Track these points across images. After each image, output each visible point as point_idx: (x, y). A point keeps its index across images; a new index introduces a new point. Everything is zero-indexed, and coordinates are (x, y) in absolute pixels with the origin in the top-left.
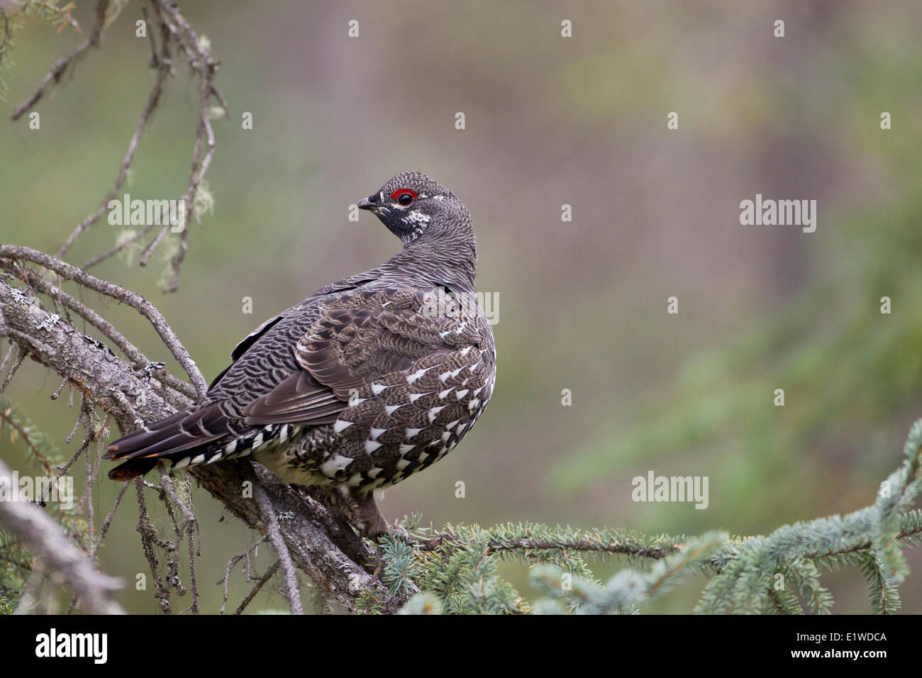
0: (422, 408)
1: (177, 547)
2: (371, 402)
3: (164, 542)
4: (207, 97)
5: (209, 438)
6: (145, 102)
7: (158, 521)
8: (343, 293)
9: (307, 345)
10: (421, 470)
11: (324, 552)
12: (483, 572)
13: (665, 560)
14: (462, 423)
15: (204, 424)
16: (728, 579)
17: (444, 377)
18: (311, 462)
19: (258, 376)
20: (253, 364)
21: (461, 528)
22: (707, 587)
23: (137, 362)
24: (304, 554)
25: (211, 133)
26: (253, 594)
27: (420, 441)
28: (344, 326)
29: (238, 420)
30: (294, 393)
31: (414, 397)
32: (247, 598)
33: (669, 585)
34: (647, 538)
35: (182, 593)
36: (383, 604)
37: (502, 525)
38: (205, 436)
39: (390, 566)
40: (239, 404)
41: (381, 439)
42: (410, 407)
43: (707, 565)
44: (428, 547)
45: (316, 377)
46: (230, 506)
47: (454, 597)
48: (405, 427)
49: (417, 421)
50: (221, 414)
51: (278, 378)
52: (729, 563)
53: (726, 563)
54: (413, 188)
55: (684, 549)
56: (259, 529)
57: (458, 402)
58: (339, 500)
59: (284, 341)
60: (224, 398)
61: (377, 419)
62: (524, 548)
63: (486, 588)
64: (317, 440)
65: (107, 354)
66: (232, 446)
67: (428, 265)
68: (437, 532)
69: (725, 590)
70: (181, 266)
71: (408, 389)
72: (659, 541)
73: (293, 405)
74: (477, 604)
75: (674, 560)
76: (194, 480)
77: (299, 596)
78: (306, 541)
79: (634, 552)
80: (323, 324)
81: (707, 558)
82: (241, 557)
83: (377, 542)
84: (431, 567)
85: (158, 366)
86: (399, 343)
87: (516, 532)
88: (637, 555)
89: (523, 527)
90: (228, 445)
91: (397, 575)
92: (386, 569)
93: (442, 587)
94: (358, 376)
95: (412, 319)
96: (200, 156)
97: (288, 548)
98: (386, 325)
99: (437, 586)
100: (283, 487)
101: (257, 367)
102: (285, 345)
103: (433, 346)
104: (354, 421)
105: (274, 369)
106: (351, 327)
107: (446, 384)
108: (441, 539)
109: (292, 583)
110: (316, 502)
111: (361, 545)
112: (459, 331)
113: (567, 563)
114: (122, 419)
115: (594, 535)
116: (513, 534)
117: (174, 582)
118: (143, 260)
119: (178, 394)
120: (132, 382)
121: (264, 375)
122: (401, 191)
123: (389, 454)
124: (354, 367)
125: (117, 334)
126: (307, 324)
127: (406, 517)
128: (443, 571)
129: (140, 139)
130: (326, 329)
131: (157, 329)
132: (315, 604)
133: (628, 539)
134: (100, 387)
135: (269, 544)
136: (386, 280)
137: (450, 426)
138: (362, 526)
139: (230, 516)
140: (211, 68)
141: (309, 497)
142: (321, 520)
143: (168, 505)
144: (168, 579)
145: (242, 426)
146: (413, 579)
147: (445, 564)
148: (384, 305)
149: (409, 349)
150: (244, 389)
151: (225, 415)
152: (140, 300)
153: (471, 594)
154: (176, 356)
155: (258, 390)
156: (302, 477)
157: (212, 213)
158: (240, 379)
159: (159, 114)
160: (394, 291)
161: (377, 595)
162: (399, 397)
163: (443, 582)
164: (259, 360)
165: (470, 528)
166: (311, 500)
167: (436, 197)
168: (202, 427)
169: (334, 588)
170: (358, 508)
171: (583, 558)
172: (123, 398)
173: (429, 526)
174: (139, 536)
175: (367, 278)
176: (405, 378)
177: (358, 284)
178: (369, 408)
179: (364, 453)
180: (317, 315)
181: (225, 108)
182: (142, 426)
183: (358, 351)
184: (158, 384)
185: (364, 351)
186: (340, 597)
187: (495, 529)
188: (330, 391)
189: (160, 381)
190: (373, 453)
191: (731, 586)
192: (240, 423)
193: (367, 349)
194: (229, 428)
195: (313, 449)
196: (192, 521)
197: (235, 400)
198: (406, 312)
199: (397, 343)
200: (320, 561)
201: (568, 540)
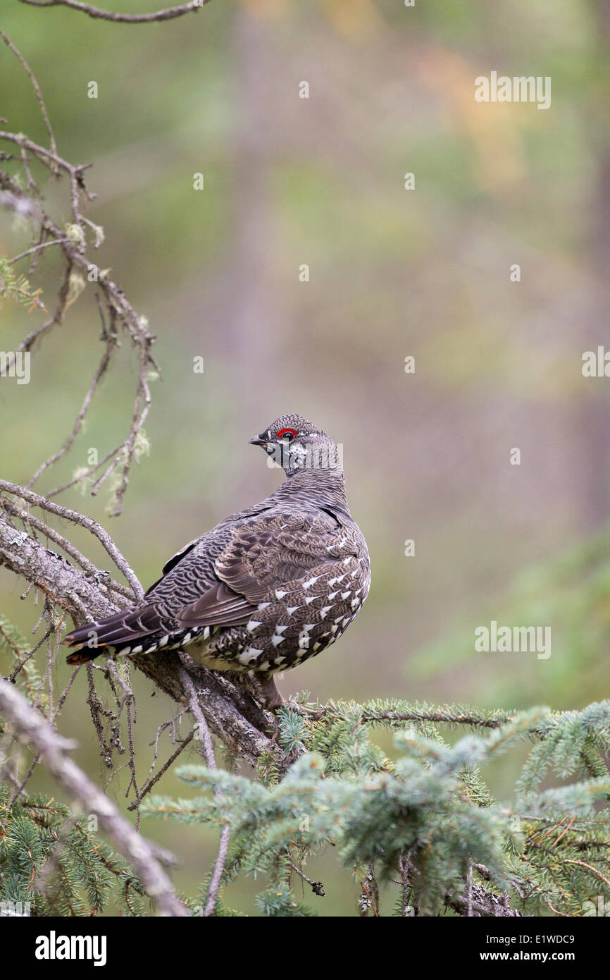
0: (315, 608)
1: (119, 715)
2: (275, 605)
3: (108, 712)
4: (145, 363)
5: (146, 632)
6: (97, 367)
7: (103, 695)
8: (249, 519)
9: (223, 562)
10: (314, 656)
11: (233, 721)
12: (358, 737)
13: (501, 729)
14: (346, 618)
15: (142, 621)
16: (550, 744)
17: (331, 582)
18: (228, 653)
19: (185, 585)
20: (181, 576)
21: (341, 703)
22: (533, 750)
23: (88, 571)
24: (218, 723)
25: (148, 392)
26: (178, 753)
27: (314, 634)
28: (252, 546)
29: (169, 620)
30: (215, 601)
31: (309, 600)
32: (172, 757)
33: (504, 748)
34: (487, 712)
35: (122, 752)
36: (279, 762)
37: (373, 701)
38: (142, 630)
39: (285, 731)
40: (170, 607)
41: (284, 634)
42: (306, 607)
43: (533, 734)
44: (315, 718)
45: (232, 587)
46: (160, 684)
47: (335, 757)
48: (302, 624)
49: (312, 619)
50: (155, 614)
51: (201, 588)
52: (550, 732)
53: (548, 732)
54: (294, 428)
55: (515, 720)
56: (183, 702)
57: (343, 601)
58: (246, 680)
59: (205, 558)
60: (158, 601)
61: (280, 619)
62: (390, 719)
63: (360, 750)
64: (232, 636)
65: (65, 564)
66: (164, 640)
67: (314, 492)
68: (322, 706)
69: (547, 753)
70: (123, 495)
71: (304, 594)
72: (495, 715)
73: (215, 610)
74: (353, 762)
75: (507, 729)
76: (132, 664)
77: (213, 755)
78: (219, 712)
79: (476, 723)
80: (234, 545)
81: (532, 728)
82: (168, 724)
83: (275, 714)
84: (317, 733)
85: (105, 574)
86: (295, 558)
87: (384, 706)
88: (478, 725)
89: (390, 702)
90: (161, 639)
91: (290, 738)
92: (281, 734)
93: (325, 749)
94: (264, 585)
95: (304, 537)
96: (139, 410)
97: (206, 718)
98: (284, 543)
99: (322, 748)
100: (202, 669)
101: (184, 578)
102: (206, 562)
103: (321, 558)
104: (262, 621)
105: (198, 580)
106: (257, 546)
107: (333, 588)
108: (325, 712)
109: (208, 745)
110: (227, 681)
111: (263, 716)
112: (341, 545)
113: (424, 731)
114: (76, 615)
115: (445, 709)
116: (382, 708)
117: (116, 743)
118: (94, 491)
119: (120, 596)
120: (85, 587)
121: (190, 585)
122: (284, 430)
123: (290, 645)
124: (261, 578)
125: (73, 548)
126: (222, 545)
127: (298, 694)
128: (326, 736)
129: (92, 396)
130: (238, 549)
131: (104, 545)
132: (226, 761)
133: (471, 713)
134: (59, 590)
135: (190, 714)
136: (280, 508)
137: (337, 621)
138: (263, 701)
139: (160, 692)
140: (148, 341)
141: (222, 678)
142: (231, 695)
143: (112, 683)
144: (111, 741)
145: (172, 624)
146: (303, 741)
147: (328, 731)
148: (282, 528)
149: (303, 561)
150: (174, 595)
151: (158, 614)
152: (91, 522)
153: (349, 754)
154: (119, 567)
155: (186, 597)
156: (220, 665)
157: (148, 455)
158: (171, 587)
159: (107, 376)
160: (289, 516)
161: (275, 755)
162: (297, 600)
163: (326, 745)
164: (186, 573)
165: (347, 703)
166: (223, 680)
167: (311, 435)
168: (140, 624)
169: (240, 749)
170: (260, 686)
171: (436, 727)
172: (77, 599)
173: (316, 701)
174: (89, 707)
175: (266, 507)
176: (301, 585)
177: (261, 511)
178: (274, 609)
179: (272, 646)
180: (229, 537)
181: (159, 373)
182: (93, 621)
183: (264, 565)
184: (105, 588)
185: (268, 564)
186: (245, 756)
187: (367, 704)
188: (243, 597)
189: (106, 585)
190: (278, 645)
191: (552, 750)
192: (170, 622)
193: (271, 563)
194: (161, 624)
195: (230, 643)
196: (131, 696)
197: (167, 603)
198: (299, 532)
199: (293, 557)
200: (230, 728)
201: (424, 713)
